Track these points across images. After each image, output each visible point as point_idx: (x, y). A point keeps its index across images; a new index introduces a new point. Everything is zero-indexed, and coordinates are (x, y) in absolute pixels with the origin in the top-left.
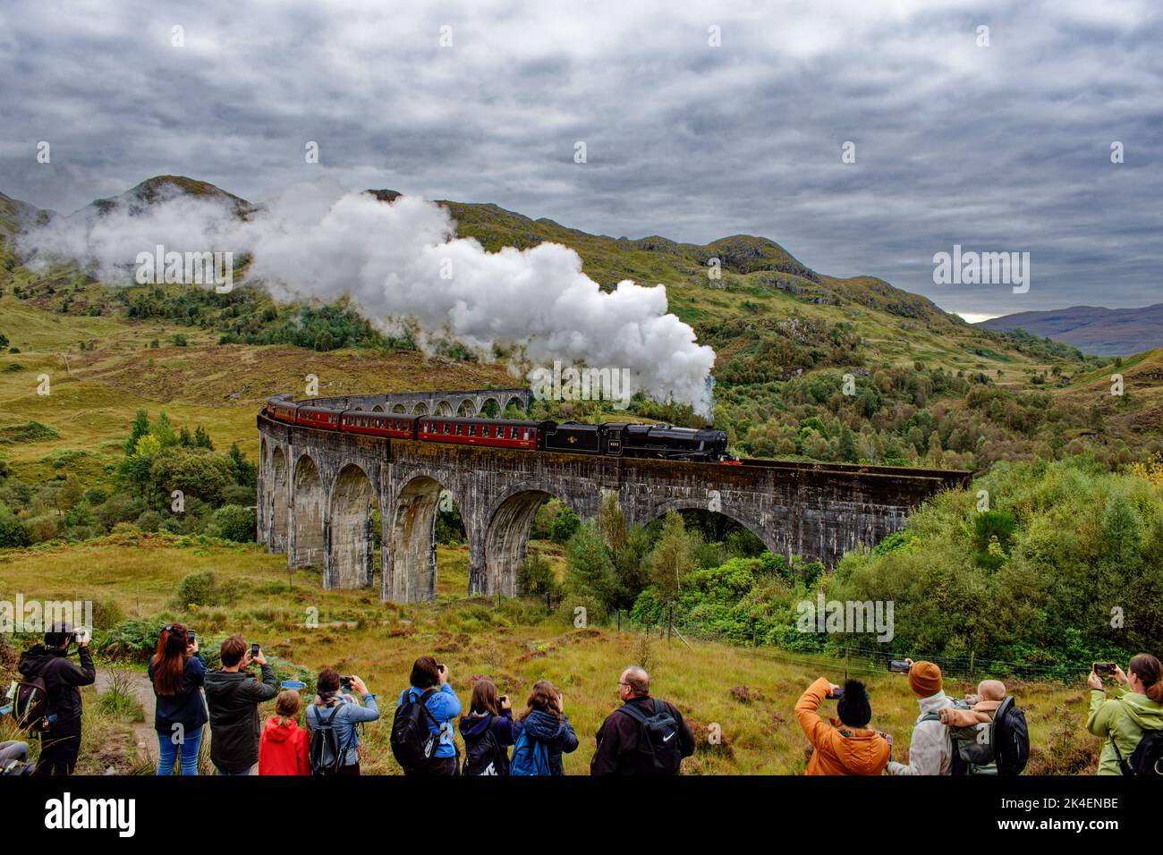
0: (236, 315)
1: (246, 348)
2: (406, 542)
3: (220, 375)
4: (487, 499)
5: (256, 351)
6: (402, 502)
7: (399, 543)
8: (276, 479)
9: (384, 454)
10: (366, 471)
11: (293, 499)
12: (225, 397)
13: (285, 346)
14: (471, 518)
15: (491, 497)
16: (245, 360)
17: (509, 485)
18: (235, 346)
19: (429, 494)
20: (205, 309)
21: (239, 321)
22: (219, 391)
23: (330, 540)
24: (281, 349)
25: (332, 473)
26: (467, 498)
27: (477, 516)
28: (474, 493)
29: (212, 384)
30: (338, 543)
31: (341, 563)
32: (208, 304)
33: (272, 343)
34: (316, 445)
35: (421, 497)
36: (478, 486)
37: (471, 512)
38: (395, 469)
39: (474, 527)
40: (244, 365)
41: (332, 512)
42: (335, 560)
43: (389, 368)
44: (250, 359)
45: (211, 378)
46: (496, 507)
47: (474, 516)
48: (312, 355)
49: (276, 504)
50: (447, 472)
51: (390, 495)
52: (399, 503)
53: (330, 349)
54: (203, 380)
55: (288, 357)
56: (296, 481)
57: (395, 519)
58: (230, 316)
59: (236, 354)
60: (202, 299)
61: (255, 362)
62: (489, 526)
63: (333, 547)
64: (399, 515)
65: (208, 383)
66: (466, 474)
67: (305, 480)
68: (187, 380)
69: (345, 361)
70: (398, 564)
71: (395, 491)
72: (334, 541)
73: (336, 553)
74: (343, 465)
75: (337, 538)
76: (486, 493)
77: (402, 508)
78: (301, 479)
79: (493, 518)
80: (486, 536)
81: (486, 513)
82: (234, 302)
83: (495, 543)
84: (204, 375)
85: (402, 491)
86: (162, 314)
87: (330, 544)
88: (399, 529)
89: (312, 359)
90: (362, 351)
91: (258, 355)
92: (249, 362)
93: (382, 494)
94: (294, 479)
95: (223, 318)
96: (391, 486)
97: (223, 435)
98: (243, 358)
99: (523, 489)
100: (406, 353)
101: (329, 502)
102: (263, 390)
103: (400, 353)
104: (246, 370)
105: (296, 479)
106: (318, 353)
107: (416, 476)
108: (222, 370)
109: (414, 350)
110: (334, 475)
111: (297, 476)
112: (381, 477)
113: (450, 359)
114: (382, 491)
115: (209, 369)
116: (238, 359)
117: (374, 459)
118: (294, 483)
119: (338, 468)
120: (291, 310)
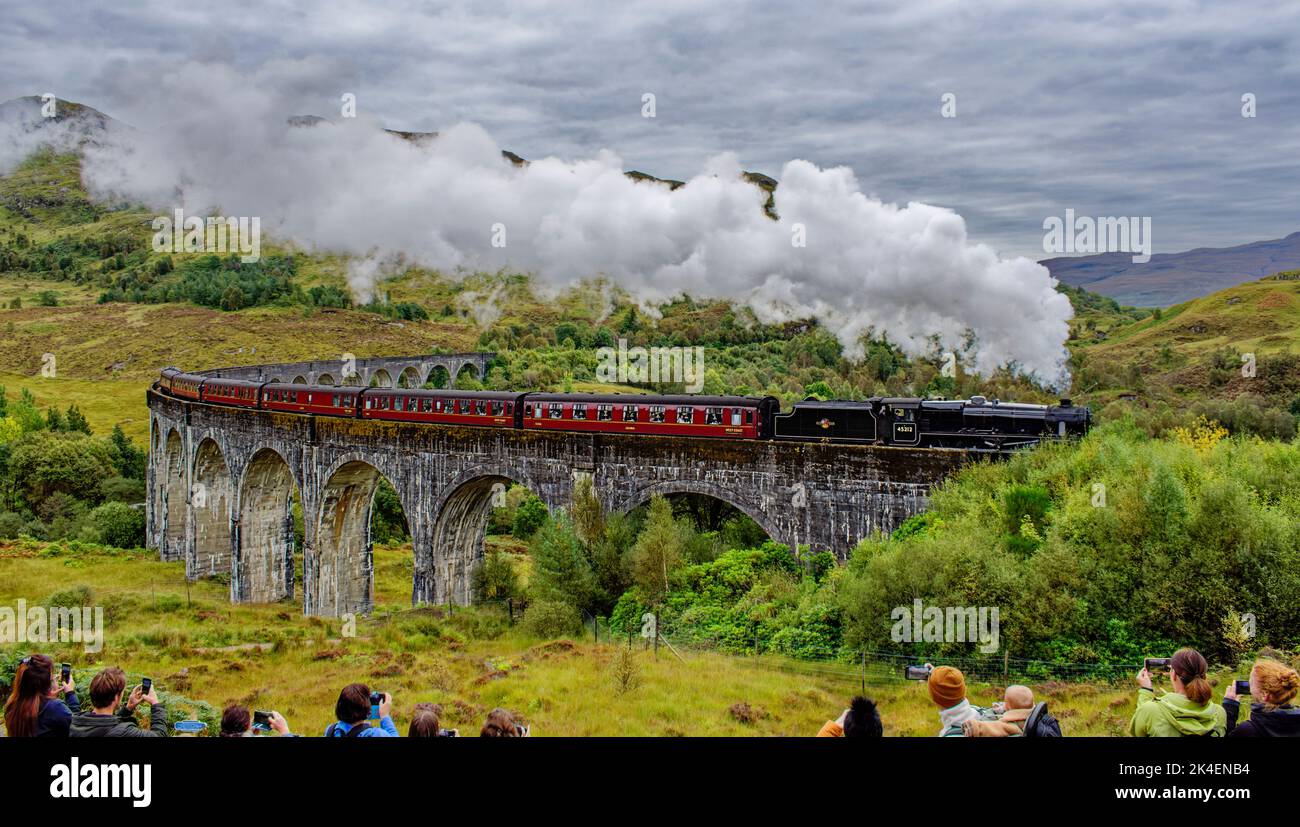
0: (120, 266)
1: (135, 307)
2: (334, 542)
3: (99, 341)
4: (434, 487)
5: (146, 311)
6: (330, 492)
7: (327, 544)
8: (170, 468)
9: (308, 435)
10: (284, 457)
12: (106, 368)
13: (182, 305)
14: (415, 510)
15: (439, 484)
16: (132, 322)
17: (461, 470)
18: (120, 305)
19: (363, 482)
20: (80, 260)
21: (124, 274)
22: (98, 361)
23: (240, 542)
24: (177, 309)
25: (242, 460)
26: (410, 487)
27: (422, 508)
28: (419, 481)
29: (89, 352)
30: (249, 546)
31: (252, 571)
32: (85, 254)
33: (167, 301)
34: (222, 425)
35: (354, 486)
36: (423, 471)
37: (415, 504)
38: (320, 453)
39: (419, 522)
40: (131, 328)
41: (242, 507)
42: (246, 568)
43: (314, 330)
44: (138, 321)
45: (88, 344)
46: (446, 497)
47: (419, 508)
48: (218, 315)
49: (169, 500)
50: (385, 455)
51: (314, 485)
52: (326, 495)
53: (240, 308)
54: (78, 348)
55: (187, 319)
56: (197, 471)
57: (321, 514)
58: (113, 268)
59: (121, 315)
60: (78, 248)
61: (144, 324)
62: (438, 519)
63: (243, 551)
64: (326, 509)
65: (84, 351)
66: (409, 458)
67: (208, 469)
68: (58, 347)
69: (259, 322)
70: (324, 569)
71: (321, 480)
72: (244, 543)
73: (247, 558)
74: (255, 450)
75: (248, 540)
76: (434, 479)
77: (329, 500)
78: (203, 468)
79: (442, 510)
80: (434, 533)
81: (433, 503)
82: (118, 251)
83: (444, 542)
84: (79, 341)
85: (330, 480)
86: (25, 266)
87: (240, 547)
88: (327, 526)
89: (217, 320)
90: (280, 311)
91: (148, 316)
92: (137, 325)
93: (305, 483)
94: (194, 468)
95: (104, 270)
96: (316, 474)
97: (104, 414)
98: (129, 320)
99: (478, 474)
100: (335, 312)
101: (239, 495)
102: (154, 359)
103: (327, 312)
104: (133, 335)
105: (197, 468)
106: (225, 313)
107: (346, 461)
108: (103, 335)
109: (344, 308)
110: (244, 462)
111: (197, 464)
112: (304, 463)
113: (389, 319)
114: (305, 480)
115: (85, 334)
116: (123, 321)
117: (294, 441)
118: (193, 473)
119: (249, 454)
120: (191, 261)
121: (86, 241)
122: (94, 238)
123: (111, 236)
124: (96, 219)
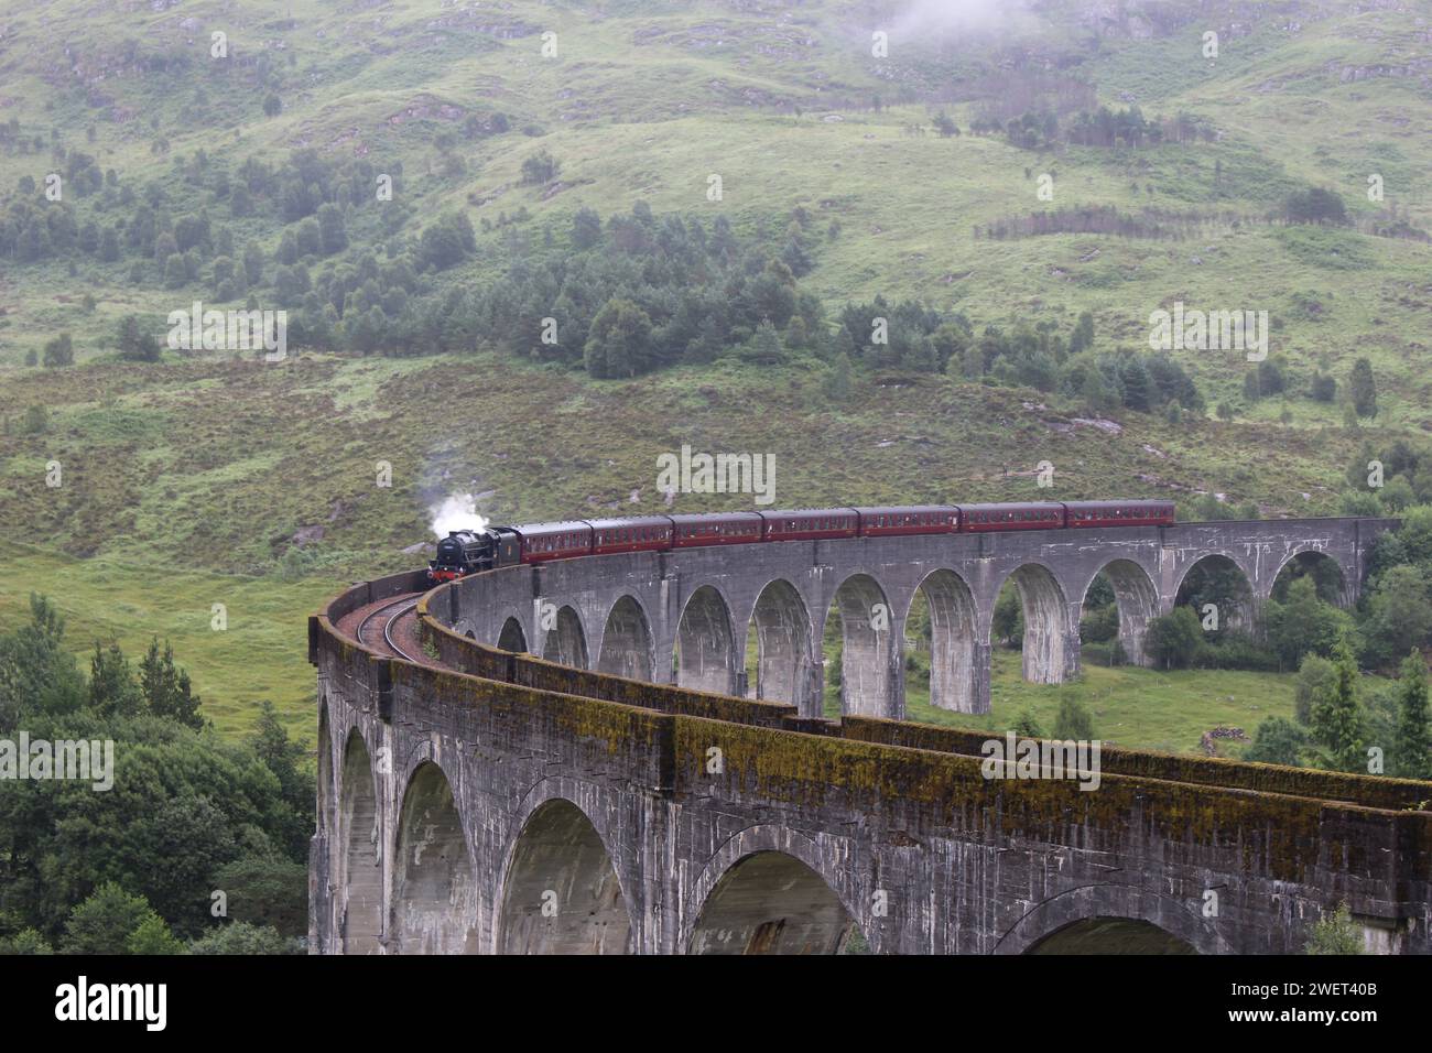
0: (334, 245)
1: (358, 365)
3: (261, 463)
5: (386, 376)
6: (713, 939)
8: (354, 841)
9: (653, 767)
10: (599, 826)
11: (393, 915)
12: (274, 543)
13: (485, 357)
16: (347, 410)
18: (317, 357)
19: (806, 915)
20: (229, 225)
22: (254, 520)
24: (471, 370)
25: (502, 830)
29: (234, 493)
32: (238, 212)
33: (443, 348)
34: (458, 728)
35: (781, 924)
36: (940, 894)
38: (686, 821)
40: (345, 427)
43: (853, 436)
44: (364, 404)
48: (578, 389)
49: (351, 930)
50: (844, 840)
51: (670, 913)
53: (642, 370)
55: (494, 400)
56: (403, 853)
58: (314, 250)
59: (319, 388)
60: (222, 191)
61: (380, 415)
65: (219, 490)
66: (905, 852)
67: (433, 850)
68: (152, 479)
69: (691, 413)
71: (687, 902)
74: (534, 802)
78: (421, 847)
82: (326, 198)
85: (708, 903)
86: (89, 247)
89: (577, 404)
90: (752, 378)
91: (393, 392)
92: (361, 416)
93: (648, 908)
94: (397, 845)
95: (288, 255)
96: (675, 883)
97: (257, 674)
98: (340, 403)
99: (1083, 912)
100: (912, 384)
101: (494, 929)
102: (400, 519)
103: (890, 382)
104: (348, 446)
105: (405, 845)
106: (597, 384)
107: (749, 850)
108: (268, 446)
109: (942, 370)
110: (507, 837)
111: (405, 836)
112: (646, 850)
113: (1072, 405)
114: (648, 898)
115: (224, 441)
116: (326, 404)
117: (624, 783)
118: (396, 857)
119: (519, 813)
120: (522, 228)
121: (242, 171)
122: (263, 161)
123: (311, 156)
124: (272, 108)
